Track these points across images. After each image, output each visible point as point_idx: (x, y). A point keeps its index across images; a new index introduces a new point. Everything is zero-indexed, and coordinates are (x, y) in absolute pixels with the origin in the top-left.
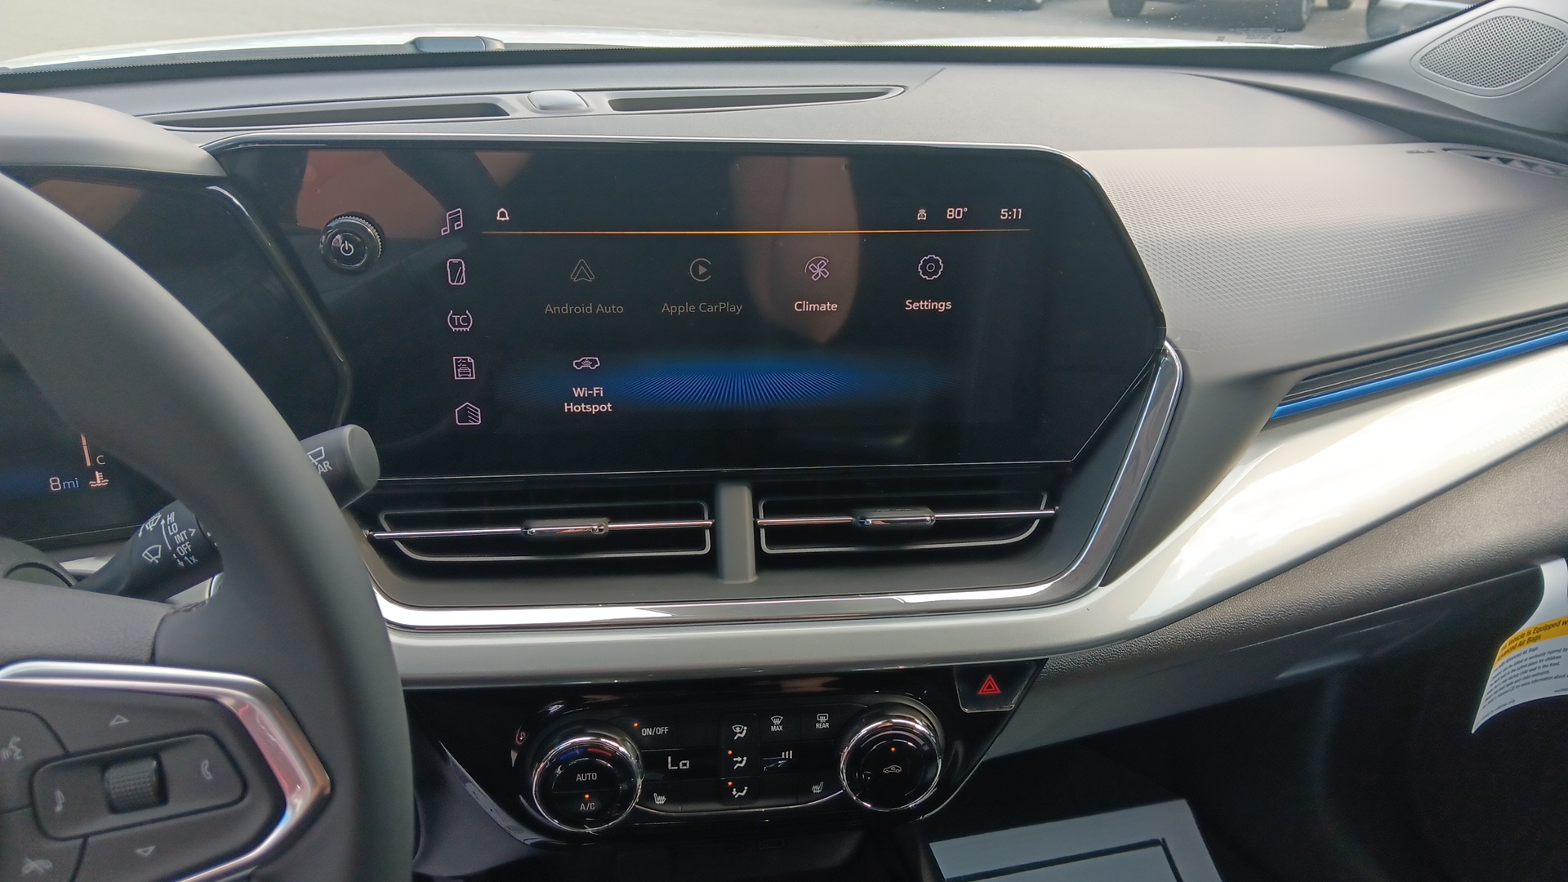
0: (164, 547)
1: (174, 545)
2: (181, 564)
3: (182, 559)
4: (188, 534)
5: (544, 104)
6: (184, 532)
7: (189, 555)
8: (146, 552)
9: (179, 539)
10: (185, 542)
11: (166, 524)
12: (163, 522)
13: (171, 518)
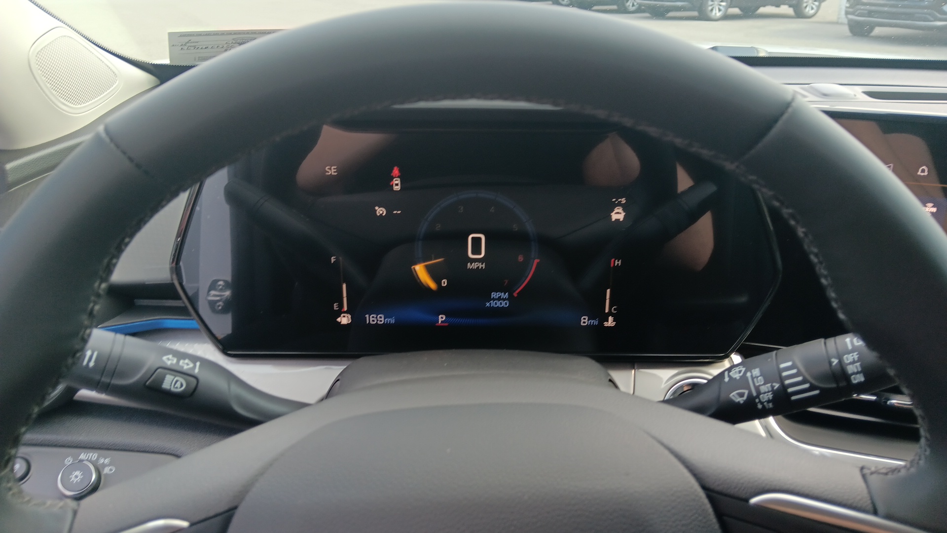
0: (750, 394)
1: (759, 393)
2: (760, 406)
3: (762, 403)
4: (772, 387)
5: (825, 92)
6: (769, 385)
7: (769, 401)
8: (734, 393)
9: (763, 389)
10: (768, 392)
11: (752, 376)
12: (749, 374)
13: (756, 372)
